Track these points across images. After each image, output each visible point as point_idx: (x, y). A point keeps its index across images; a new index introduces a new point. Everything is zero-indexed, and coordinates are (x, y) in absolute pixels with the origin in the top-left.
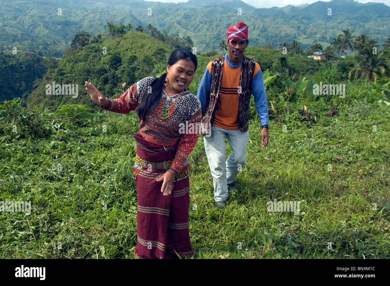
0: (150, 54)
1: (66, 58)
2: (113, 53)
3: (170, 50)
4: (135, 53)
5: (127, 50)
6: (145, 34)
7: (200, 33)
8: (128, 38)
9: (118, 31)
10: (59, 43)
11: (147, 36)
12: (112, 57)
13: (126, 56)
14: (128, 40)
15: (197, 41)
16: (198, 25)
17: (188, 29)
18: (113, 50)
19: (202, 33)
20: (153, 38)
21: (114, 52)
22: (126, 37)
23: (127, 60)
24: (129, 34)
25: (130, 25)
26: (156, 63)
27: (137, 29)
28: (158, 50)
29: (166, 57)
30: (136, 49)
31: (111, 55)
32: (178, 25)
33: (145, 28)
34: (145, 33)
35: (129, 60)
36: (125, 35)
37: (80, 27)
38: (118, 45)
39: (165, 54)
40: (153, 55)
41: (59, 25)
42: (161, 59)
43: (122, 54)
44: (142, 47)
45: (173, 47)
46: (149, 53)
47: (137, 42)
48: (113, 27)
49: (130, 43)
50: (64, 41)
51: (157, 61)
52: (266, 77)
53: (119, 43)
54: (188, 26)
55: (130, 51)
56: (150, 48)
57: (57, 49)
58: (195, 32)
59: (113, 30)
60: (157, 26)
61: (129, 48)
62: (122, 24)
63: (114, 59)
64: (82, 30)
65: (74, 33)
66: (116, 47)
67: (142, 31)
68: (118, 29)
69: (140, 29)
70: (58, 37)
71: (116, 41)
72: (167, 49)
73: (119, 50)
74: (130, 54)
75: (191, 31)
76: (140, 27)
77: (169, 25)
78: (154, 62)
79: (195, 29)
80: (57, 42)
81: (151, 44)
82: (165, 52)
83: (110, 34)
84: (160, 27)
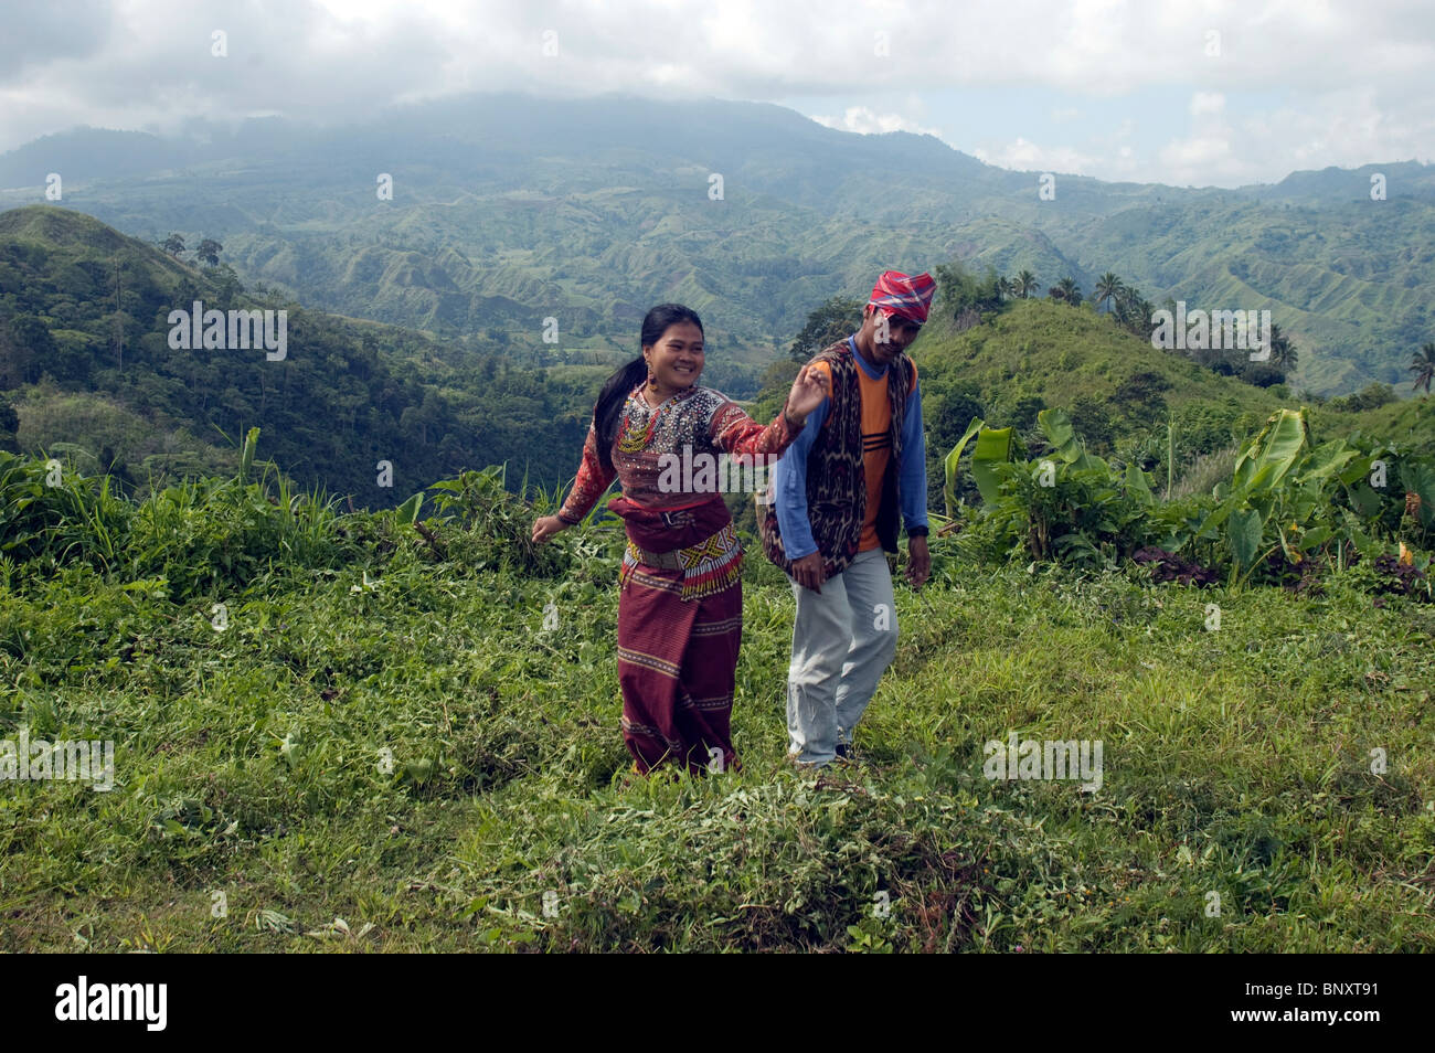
0: (1100, 396)
1: (769, 401)
2: (952, 385)
3: (1186, 380)
4: (1040, 390)
5: (1010, 377)
6: (1085, 313)
7: (1330, 314)
8: (1016, 328)
9: (979, 301)
10: (749, 344)
11: (1095, 320)
12: (944, 404)
13: (1001, 401)
14: (1015, 337)
15: (1317, 346)
16: (1325, 279)
17: (1277, 296)
18: (951, 373)
19: (1342, 311)
20: (1123, 330)
21: (956, 381)
22: (1009, 323)
23: (1004, 416)
24: (1020, 313)
25: (1027, 277)
26: (1125, 432)
27: (1055, 293)
28: (1136, 379)
29: (1165, 409)
30: (1046, 375)
31: (945, 393)
32: (1233, 278)
33: (1089, 287)
34: (1085, 311)
35: (1014, 415)
36: (1006, 316)
37: (838, 281)
38: (973, 356)
39: (1165, 395)
40: (1111, 399)
41: (756, 274)
42: (1145, 415)
43: (988, 393)
44: (1071, 365)
45: (1203, 369)
46: (1098, 393)
47: (1052, 346)
48: (958, 283)
49: (1022, 349)
50: (770, 337)
51: (1128, 426)
53: (977, 347)
54: (1279, 281)
55: (1019, 380)
56: (1102, 370)
57: (739, 364)
58: (1311, 306)
59: (958, 296)
60: (1146, 282)
61: (1018, 369)
62: (994, 274)
63: (953, 412)
64: (839, 293)
65: (808, 304)
66: (966, 365)
67: (1075, 300)
68: (979, 291)
69: (1068, 293)
70: (748, 321)
71: (967, 340)
72: (1172, 378)
73: (977, 376)
74: (1018, 393)
75: (1291, 303)
76: (1068, 284)
77: (1199, 277)
78: (1117, 427)
79: (1311, 296)
80: (741, 340)
81: (1108, 355)
82: (1162, 389)
83: (946, 311)
84: (1158, 285)
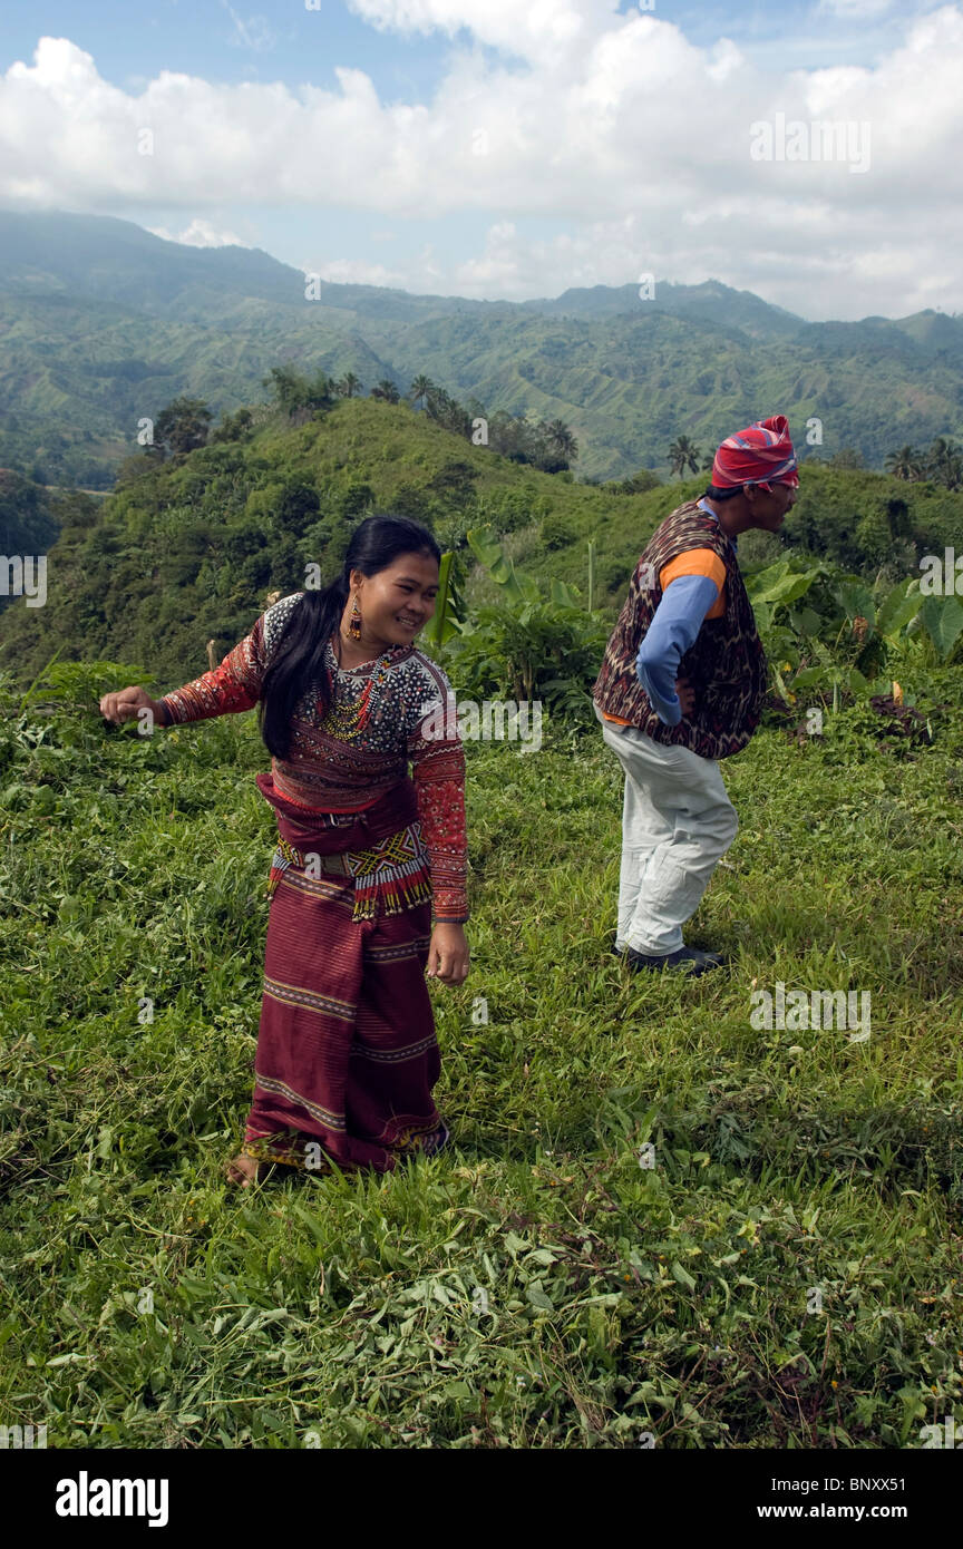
0: (418, 483)
1: (126, 493)
2: (290, 475)
3: (490, 469)
4: (367, 479)
5: (341, 467)
6: (403, 411)
7: (601, 411)
8: (344, 423)
9: (311, 400)
10: (104, 440)
11: (412, 417)
12: (285, 492)
13: (334, 489)
14: (345, 431)
15: (591, 437)
16: (596, 381)
17: (558, 395)
18: (289, 465)
19: (610, 408)
20: (434, 426)
21: (293, 472)
22: (338, 419)
23: (337, 502)
24: (348, 410)
25: (351, 378)
26: (442, 515)
27: (377, 393)
28: (449, 468)
29: (475, 494)
30: (372, 465)
31: (284, 482)
32: (522, 379)
33: (404, 388)
34: (403, 409)
35: (346, 501)
36: (334, 413)
37: (181, 382)
38: (307, 450)
39: (474, 482)
40: (429, 486)
41: (106, 375)
42: (459, 500)
43: (322, 482)
44: (393, 456)
45: (503, 458)
46: (418, 480)
47: (376, 439)
48: (292, 384)
49: (349, 443)
50: (122, 433)
51: (444, 509)
52: (776, 578)
53: (311, 441)
54: (558, 382)
55: (349, 470)
56: (420, 460)
57: (95, 458)
58: (585, 404)
59: (291, 395)
60: (450, 383)
61: (347, 460)
62: (323, 376)
63: (292, 499)
64: (184, 393)
65: (157, 403)
66: (302, 457)
67: (393, 399)
68: (310, 390)
69: (387, 393)
70: (101, 418)
71: (301, 434)
72: (479, 467)
73: (311, 467)
74: (348, 482)
75: (570, 401)
76: (387, 385)
77: (493, 379)
78: (434, 510)
79: (585, 395)
80: (96, 436)
81: (423, 448)
82: (472, 476)
83: (281, 409)
84: (461, 385)
